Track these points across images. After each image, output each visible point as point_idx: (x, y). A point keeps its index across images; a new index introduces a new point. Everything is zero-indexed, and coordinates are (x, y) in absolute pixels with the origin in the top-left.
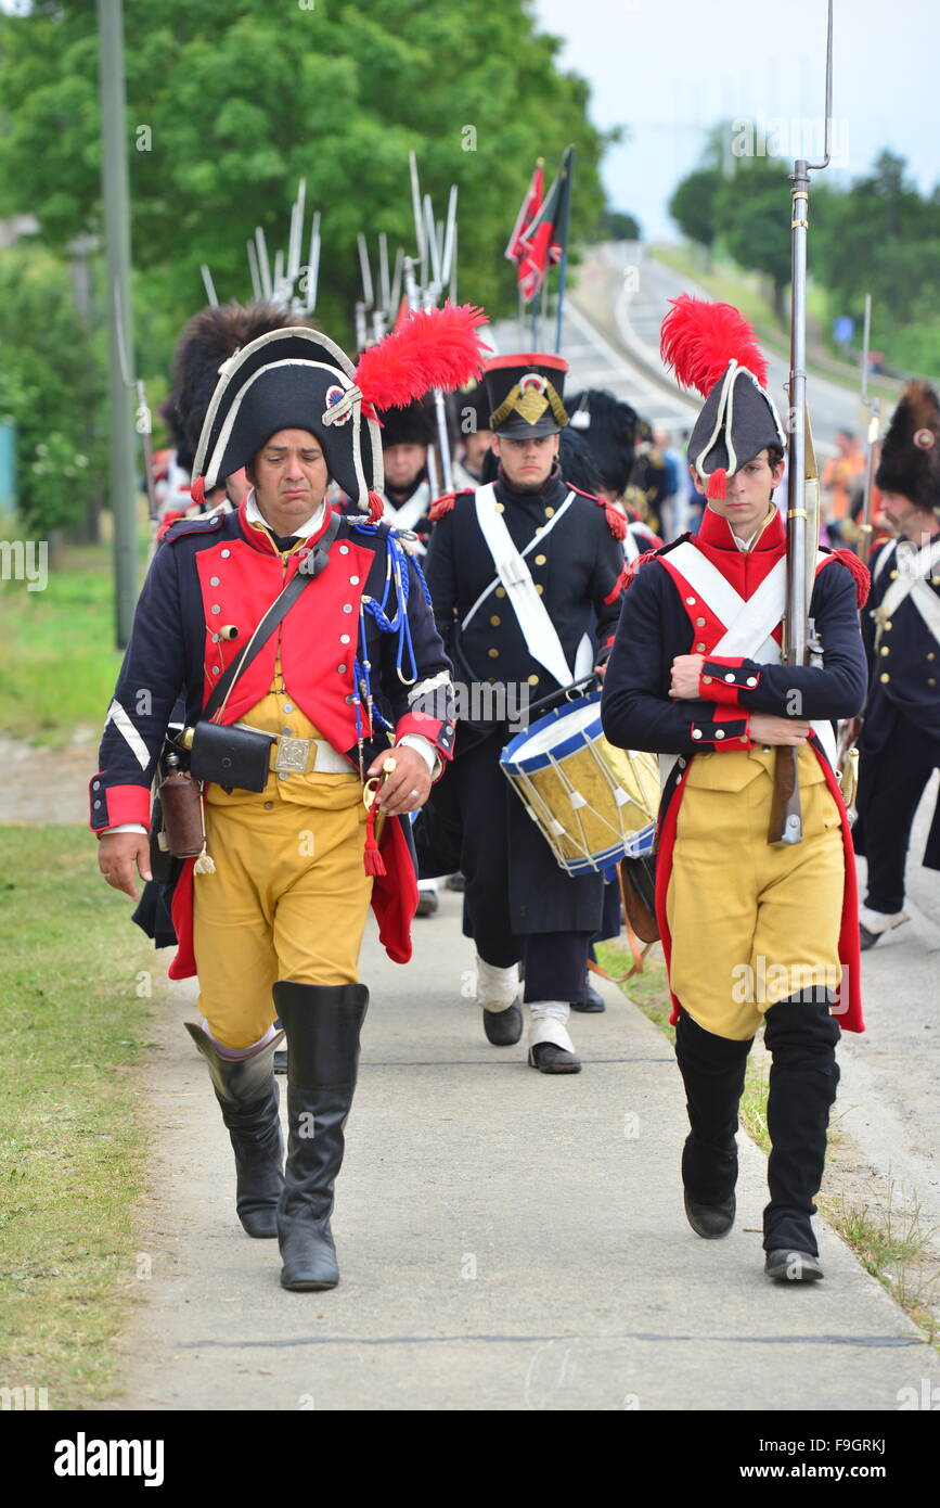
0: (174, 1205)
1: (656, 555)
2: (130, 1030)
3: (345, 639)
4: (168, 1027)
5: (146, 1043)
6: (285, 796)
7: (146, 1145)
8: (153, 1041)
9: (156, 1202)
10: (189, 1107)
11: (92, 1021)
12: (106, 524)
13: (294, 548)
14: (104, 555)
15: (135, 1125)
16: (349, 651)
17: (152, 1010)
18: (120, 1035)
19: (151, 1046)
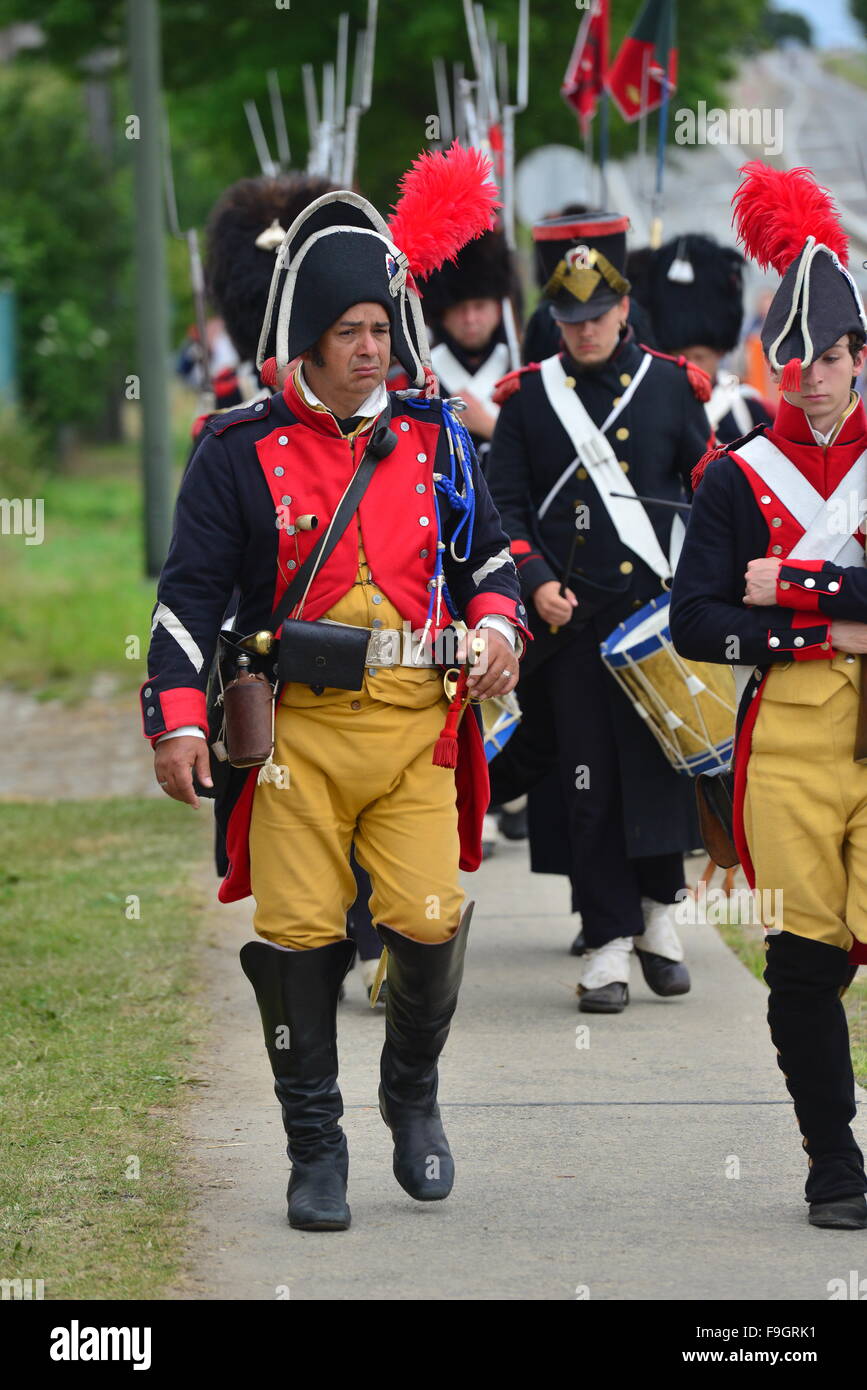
0: (221, 1287)
1: (727, 450)
2: (165, 1062)
3: (424, 521)
4: (212, 1057)
5: (186, 1078)
6: (374, 694)
7: (186, 1209)
8: (193, 1075)
9: (198, 1284)
10: (238, 1161)
11: (117, 1050)
12: (132, 420)
13: (359, 427)
14: (129, 457)
15: (172, 1183)
16: (430, 534)
17: (192, 1037)
18: (152, 1068)
19: (192, 1082)
